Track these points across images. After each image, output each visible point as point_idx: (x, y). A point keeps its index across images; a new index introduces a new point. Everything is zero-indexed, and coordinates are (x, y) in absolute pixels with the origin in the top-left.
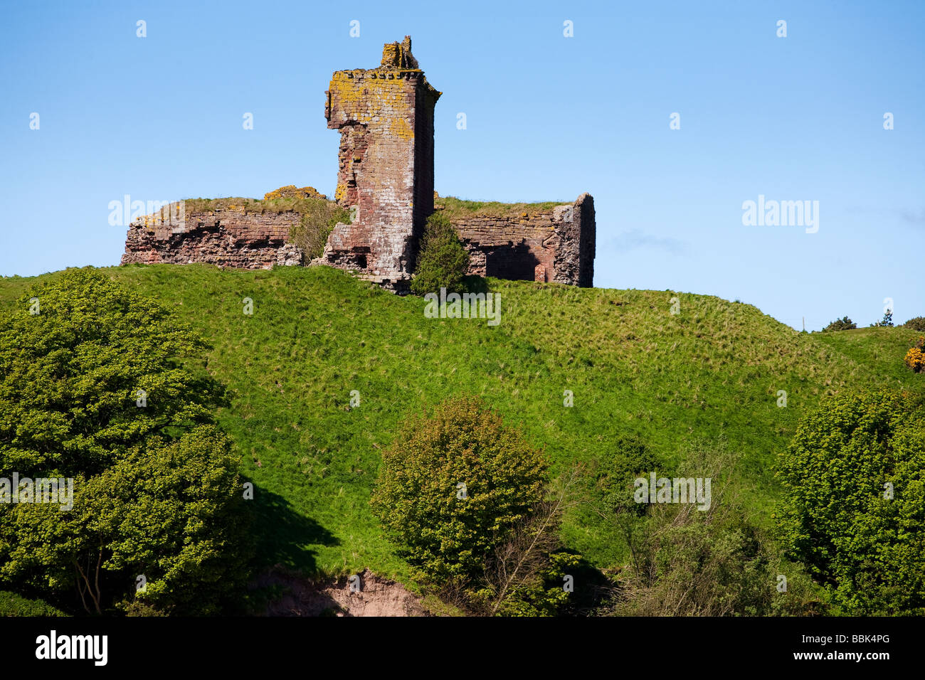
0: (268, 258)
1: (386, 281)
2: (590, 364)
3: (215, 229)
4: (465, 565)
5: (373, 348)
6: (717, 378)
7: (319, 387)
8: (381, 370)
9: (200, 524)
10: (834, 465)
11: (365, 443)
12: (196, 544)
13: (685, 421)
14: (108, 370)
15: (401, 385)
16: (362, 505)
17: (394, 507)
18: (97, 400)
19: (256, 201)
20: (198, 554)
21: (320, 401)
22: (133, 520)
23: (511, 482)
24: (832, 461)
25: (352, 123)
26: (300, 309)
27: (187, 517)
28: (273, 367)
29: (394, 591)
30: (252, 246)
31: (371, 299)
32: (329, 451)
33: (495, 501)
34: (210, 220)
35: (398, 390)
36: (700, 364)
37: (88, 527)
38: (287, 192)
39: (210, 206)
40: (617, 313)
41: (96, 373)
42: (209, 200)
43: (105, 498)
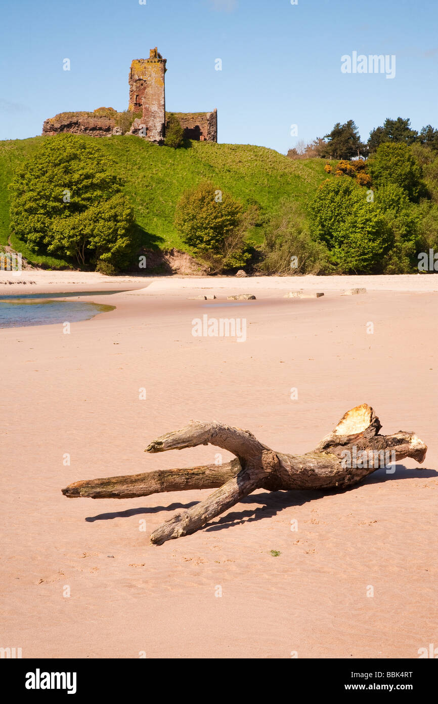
0: (97, 134)
1: (155, 141)
2: (229, 171)
3: (76, 123)
4: (213, 245)
5: (155, 166)
6: (271, 176)
7: (139, 180)
8: (160, 174)
9: (123, 231)
10: (333, 206)
11: (159, 201)
12: (122, 239)
13: (264, 192)
14: (85, 171)
15: (167, 179)
16: (163, 224)
17: (184, 225)
18: (81, 183)
19: (91, 113)
20: (123, 243)
21: (140, 186)
22: (98, 229)
23: (229, 213)
24: (332, 204)
25: (140, 80)
26: (127, 151)
27: (118, 228)
28: (122, 173)
29: (185, 256)
30: (90, 130)
31: (150, 148)
32: (147, 204)
33: (223, 222)
34: (74, 120)
35: (167, 181)
36: (265, 171)
37: (82, 232)
38: (103, 109)
39: (75, 114)
40: (233, 153)
41: (80, 172)
42: (73, 112)
43: (87, 221)
